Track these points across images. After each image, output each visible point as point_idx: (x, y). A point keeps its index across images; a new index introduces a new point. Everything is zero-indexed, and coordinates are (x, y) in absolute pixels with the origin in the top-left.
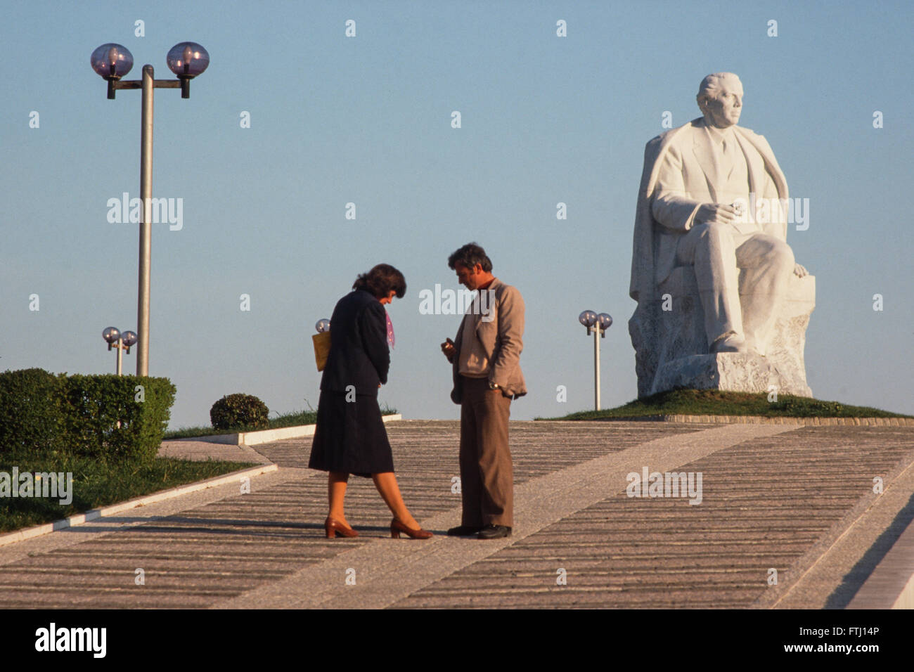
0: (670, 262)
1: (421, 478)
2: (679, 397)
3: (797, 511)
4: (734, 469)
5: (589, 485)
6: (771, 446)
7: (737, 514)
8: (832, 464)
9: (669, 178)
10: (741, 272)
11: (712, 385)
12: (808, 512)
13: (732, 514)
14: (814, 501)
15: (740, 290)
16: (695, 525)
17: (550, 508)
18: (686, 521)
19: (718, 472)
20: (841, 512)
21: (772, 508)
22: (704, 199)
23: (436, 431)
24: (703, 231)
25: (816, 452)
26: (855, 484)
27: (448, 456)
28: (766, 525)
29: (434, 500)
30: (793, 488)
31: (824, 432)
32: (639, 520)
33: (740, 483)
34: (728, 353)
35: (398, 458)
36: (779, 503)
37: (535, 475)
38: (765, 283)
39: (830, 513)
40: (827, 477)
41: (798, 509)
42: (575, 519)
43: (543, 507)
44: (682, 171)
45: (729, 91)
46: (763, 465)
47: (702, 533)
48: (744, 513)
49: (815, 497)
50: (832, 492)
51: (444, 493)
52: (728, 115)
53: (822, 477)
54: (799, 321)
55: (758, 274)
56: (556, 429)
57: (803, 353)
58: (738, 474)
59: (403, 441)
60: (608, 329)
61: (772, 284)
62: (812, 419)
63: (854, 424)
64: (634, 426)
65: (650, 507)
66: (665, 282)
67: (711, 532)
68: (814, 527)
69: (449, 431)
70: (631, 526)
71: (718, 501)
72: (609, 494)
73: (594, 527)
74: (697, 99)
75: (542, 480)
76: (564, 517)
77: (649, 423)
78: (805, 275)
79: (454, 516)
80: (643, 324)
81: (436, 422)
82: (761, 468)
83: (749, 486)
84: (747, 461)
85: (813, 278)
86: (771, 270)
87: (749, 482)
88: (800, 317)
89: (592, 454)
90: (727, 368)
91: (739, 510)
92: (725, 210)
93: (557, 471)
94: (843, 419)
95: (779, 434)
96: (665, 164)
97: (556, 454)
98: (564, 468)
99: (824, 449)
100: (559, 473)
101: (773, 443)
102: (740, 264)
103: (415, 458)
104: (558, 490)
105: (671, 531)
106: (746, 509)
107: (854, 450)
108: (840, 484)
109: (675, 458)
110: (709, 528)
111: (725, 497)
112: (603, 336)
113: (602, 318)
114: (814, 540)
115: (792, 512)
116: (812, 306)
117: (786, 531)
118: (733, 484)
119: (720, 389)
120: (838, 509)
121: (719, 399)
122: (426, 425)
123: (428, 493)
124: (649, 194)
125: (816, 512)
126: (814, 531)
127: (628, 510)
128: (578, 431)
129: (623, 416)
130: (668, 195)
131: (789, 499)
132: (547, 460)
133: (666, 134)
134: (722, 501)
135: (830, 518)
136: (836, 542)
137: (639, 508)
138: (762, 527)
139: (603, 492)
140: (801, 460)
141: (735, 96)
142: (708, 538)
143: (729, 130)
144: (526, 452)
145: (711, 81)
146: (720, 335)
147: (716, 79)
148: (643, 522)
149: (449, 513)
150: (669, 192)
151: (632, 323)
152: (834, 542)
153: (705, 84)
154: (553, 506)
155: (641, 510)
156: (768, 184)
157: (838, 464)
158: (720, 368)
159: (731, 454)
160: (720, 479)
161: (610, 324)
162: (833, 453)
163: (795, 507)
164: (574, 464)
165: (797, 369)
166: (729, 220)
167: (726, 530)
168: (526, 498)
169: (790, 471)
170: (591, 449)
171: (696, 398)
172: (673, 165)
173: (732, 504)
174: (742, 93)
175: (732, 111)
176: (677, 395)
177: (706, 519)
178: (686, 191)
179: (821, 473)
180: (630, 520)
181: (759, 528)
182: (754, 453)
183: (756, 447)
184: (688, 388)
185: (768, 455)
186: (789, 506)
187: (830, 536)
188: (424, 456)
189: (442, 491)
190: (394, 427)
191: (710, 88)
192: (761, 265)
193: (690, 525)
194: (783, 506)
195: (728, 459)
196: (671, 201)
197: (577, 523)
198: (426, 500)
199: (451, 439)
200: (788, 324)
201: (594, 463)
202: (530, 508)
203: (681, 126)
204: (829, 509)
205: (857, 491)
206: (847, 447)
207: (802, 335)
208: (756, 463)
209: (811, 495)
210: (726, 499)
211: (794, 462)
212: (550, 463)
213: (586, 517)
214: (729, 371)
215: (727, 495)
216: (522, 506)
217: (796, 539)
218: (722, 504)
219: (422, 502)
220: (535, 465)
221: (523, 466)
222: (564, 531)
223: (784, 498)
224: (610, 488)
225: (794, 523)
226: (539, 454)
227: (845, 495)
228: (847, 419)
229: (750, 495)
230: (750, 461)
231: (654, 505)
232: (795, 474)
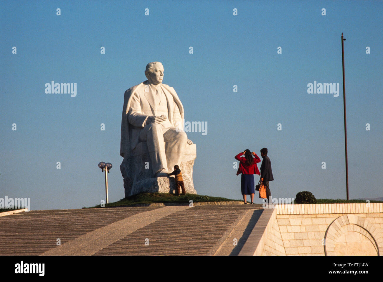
0: (137, 140)
1: (41, 235)
2: (143, 196)
3: (198, 241)
4: (170, 225)
5: (112, 234)
6: (184, 215)
7: (174, 243)
8: (210, 221)
9: (135, 106)
10: (166, 144)
11: (156, 191)
12: (203, 241)
13: (172, 243)
14: (205, 237)
15: (166, 151)
16: (158, 248)
17: (98, 244)
18: (154, 247)
19: (164, 226)
20: (216, 240)
21: (188, 240)
22: (149, 114)
23: (43, 215)
24: (149, 128)
25: (202, 216)
26: (220, 229)
27: (51, 225)
28: (187, 247)
29: (48, 243)
30: (196, 231)
31: (204, 208)
32: (135, 247)
33: (174, 230)
34: (162, 177)
35: (30, 227)
36: (191, 238)
37: (89, 231)
38: (176, 148)
39: (212, 241)
40: (209, 226)
41: (199, 240)
42: (109, 248)
43: (94, 244)
44: (140, 103)
45: (158, 69)
46: (182, 223)
47: (161, 251)
48: (177, 243)
49: (205, 235)
50: (211, 232)
51: (52, 240)
52: (158, 79)
53: (206, 226)
54: (190, 163)
55: (173, 144)
56: (93, 212)
57: (192, 176)
58: (172, 227)
59: (30, 219)
60: (111, 169)
61: (179, 148)
62: (197, 203)
63: (214, 204)
64: (126, 209)
65: (139, 242)
66: (135, 149)
67: (165, 251)
68: (207, 247)
69: (49, 215)
70: (132, 250)
71: (166, 238)
72: (121, 237)
73: (117, 251)
74: (145, 73)
75: (92, 233)
76: (104, 248)
77: (132, 207)
78: (192, 144)
79: (58, 250)
80: (126, 167)
81: (42, 211)
82: (182, 224)
83: (178, 231)
84: (175, 221)
85: (195, 145)
86: (178, 142)
87: (177, 230)
88: (191, 161)
89: (111, 221)
90: (162, 183)
91: (175, 241)
92: (158, 118)
93: (98, 229)
94: (210, 203)
95: (185, 210)
96: (133, 100)
97: (96, 222)
98: (100, 228)
99: (205, 215)
100: (99, 230)
101: (184, 213)
102: (165, 140)
103: (36, 226)
104: (100, 237)
105: (149, 251)
106: (178, 241)
107: (218, 215)
108: (214, 229)
109: (145, 221)
110: (164, 249)
111: (169, 236)
112: (108, 172)
113: (108, 165)
114: (207, 252)
115: (197, 241)
116: (195, 156)
117: (196, 249)
118: (171, 231)
119: (159, 192)
120: (215, 239)
121: (159, 196)
122: (38, 212)
123: (45, 240)
124: (127, 112)
125: (206, 241)
126: (207, 248)
127: (130, 243)
128: (103, 212)
129: (119, 205)
130: (135, 113)
131: (195, 236)
132: (93, 225)
133: (133, 88)
134: (168, 238)
135: (213, 243)
136: (216, 252)
137: (134, 242)
138: (186, 248)
139: (118, 237)
140: (197, 220)
141: (161, 71)
142: (164, 253)
143: (159, 85)
144: (83, 222)
145: (150, 65)
146: (158, 170)
147: (152, 65)
148: (137, 248)
149: (56, 248)
150: (135, 111)
151: (122, 167)
152: (215, 252)
153: (148, 67)
154: (99, 243)
155: (135, 243)
156: (175, 107)
157: (212, 221)
158: (159, 184)
159: (168, 219)
160: (166, 229)
161: (111, 167)
162: (209, 217)
163: (197, 239)
164: (104, 226)
165: (190, 183)
166: (160, 122)
167: (171, 250)
168: (87, 241)
169: (193, 224)
170: (110, 219)
171: (149, 197)
172: (136, 100)
173: (172, 239)
174: (163, 70)
175: (160, 78)
176: (142, 196)
177: (162, 246)
178: (142, 111)
179: (206, 225)
180: (131, 247)
181: (185, 248)
182: (177, 218)
183: (178, 216)
184: (146, 193)
185: (183, 219)
186: (195, 239)
187: (214, 250)
188: (40, 225)
189: (51, 239)
190: (25, 214)
191: (150, 68)
192: (174, 140)
193: (156, 248)
194: (193, 239)
195: (167, 221)
196: (136, 115)
197: (110, 250)
198: (45, 244)
199: (50, 218)
200: (186, 164)
201: (112, 225)
202: (89, 245)
203: (139, 84)
204: (211, 239)
205: (222, 232)
206: (215, 214)
207: (192, 169)
208: (179, 222)
209: (203, 234)
210: (169, 237)
211: (194, 221)
212: (94, 226)
213: (113, 247)
214: (163, 185)
215: (169, 235)
216: (86, 244)
217: (200, 252)
218: (168, 239)
219: (44, 244)
220: (88, 227)
221: (83, 227)
222: (105, 253)
223: (192, 235)
224: (121, 235)
225: (198, 245)
226: (89, 222)
227: (217, 233)
228: (211, 202)
229: (179, 235)
230: (177, 221)
231: (140, 241)
232: (196, 226)
